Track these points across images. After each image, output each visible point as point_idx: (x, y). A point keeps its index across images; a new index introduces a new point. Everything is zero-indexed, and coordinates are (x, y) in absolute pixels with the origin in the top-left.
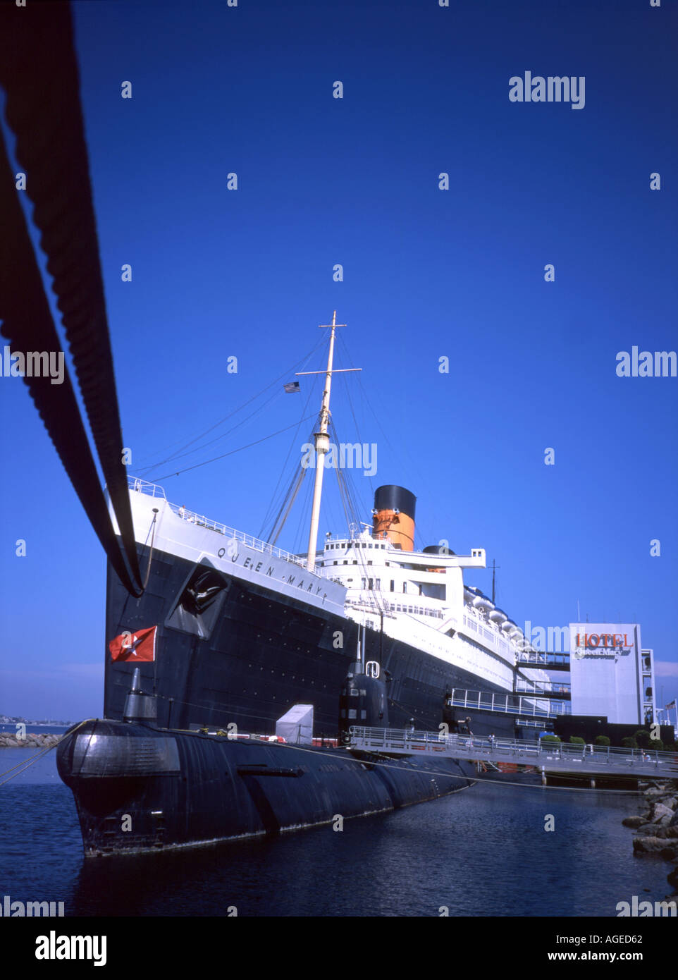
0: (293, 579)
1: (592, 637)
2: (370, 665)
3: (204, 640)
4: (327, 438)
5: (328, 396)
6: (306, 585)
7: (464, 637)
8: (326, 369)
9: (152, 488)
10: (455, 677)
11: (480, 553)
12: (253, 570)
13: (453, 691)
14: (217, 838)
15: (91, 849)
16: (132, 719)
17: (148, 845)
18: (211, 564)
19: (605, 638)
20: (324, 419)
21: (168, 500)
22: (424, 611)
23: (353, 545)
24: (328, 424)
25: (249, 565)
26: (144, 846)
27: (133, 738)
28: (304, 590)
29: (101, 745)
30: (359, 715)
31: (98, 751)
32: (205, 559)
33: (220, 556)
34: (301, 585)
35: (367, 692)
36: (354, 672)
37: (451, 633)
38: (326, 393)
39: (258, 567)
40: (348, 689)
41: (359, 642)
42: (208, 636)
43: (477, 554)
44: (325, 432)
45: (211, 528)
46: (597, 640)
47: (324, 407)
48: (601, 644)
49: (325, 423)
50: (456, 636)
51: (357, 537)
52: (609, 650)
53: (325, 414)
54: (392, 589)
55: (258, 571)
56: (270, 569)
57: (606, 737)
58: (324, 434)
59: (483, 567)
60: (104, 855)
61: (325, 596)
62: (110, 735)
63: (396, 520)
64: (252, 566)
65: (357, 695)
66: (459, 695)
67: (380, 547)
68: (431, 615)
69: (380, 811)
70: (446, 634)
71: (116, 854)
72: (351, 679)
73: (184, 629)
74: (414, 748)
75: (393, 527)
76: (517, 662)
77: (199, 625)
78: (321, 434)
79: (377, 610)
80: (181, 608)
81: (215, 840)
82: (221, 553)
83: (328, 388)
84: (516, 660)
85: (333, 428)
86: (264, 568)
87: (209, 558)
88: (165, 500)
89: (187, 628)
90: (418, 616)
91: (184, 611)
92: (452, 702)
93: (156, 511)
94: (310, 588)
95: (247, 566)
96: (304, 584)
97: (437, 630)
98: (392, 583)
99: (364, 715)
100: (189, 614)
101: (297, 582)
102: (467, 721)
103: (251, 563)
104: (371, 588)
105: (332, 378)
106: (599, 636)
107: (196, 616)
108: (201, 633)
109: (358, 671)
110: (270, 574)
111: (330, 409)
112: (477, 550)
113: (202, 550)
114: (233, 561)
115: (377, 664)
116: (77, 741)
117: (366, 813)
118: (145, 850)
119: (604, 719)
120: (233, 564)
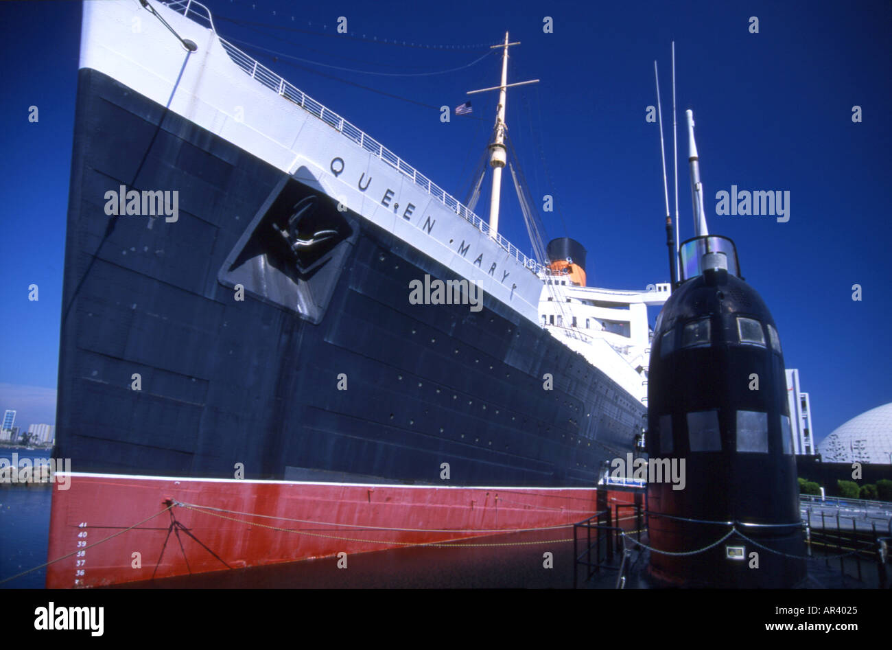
0: (468, 248)
3: (309, 322)
4: (502, 148)
6: (486, 263)
8: (499, 83)
12: (399, 215)
18: (316, 181)
20: (499, 133)
24: (505, 133)
25: (392, 204)
28: (483, 271)
32: (303, 169)
33: (336, 173)
34: (479, 260)
38: (500, 106)
39: (407, 211)
42: (317, 315)
44: (501, 143)
47: (499, 120)
49: (501, 136)
53: (500, 128)
54: (574, 325)
55: (408, 218)
56: (429, 220)
58: (500, 145)
61: (514, 287)
63: (569, 269)
64: (396, 207)
67: (560, 283)
73: (267, 296)
77: (301, 296)
78: (496, 145)
80: (260, 258)
82: (337, 166)
83: (502, 102)
86: (418, 216)
87: (310, 169)
89: (277, 298)
91: (271, 268)
94: (493, 269)
95: (387, 205)
96: (482, 261)
100: (281, 274)
101: (472, 254)
103: (394, 199)
107: (297, 282)
108: (303, 309)
110: (430, 230)
113: (298, 151)
114: (361, 188)
120: (362, 193)
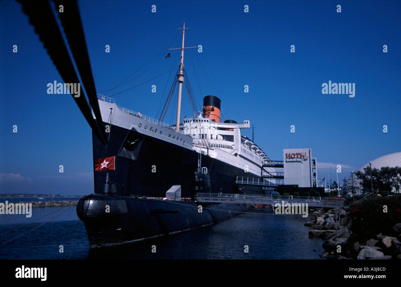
0: (170, 135)
1: (293, 154)
2: (203, 169)
3: (134, 161)
4: (182, 76)
5: (182, 58)
6: (176, 138)
7: (241, 156)
8: (182, 47)
9: (109, 99)
10: (238, 172)
11: (247, 122)
12: (154, 132)
13: (237, 177)
14: (144, 238)
15: (93, 245)
16: (107, 193)
17: (116, 242)
18: (136, 130)
19: (297, 154)
20: (181, 68)
21: (116, 104)
22: (225, 146)
23: (195, 121)
24: (183, 70)
25: (152, 130)
26: (114, 242)
27: (108, 201)
28: (175, 140)
29: (95, 204)
30: (199, 188)
31: (94, 206)
32: (133, 128)
33: (140, 127)
34: (174, 137)
35: (202, 179)
36: (197, 171)
37: (236, 155)
38: (182, 57)
39: (156, 131)
40: (195, 178)
41: (199, 160)
42: (136, 159)
43: (246, 123)
44: (182, 74)
45: (135, 115)
46: (294, 155)
47: (181, 63)
48: (296, 156)
49: (182, 70)
50: (238, 156)
51: (197, 117)
52: (299, 159)
53: (182, 66)
54: (212, 138)
55: (156, 132)
56: (161, 131)
57: (297, 192)
58: (182, 75)
59: (249, 128)
60: (98, 247)
61: (184, 142)
62: (98, 200)
63: (213, 110)
64: (153, 130)
65: (199, 180)
66: (240, 179)
67: (206, 121)
68: (228, 148)
69: (209, 225)
70: (234, 155)
71: (103, 246)
72: (196, 174)
73: (126, 157)
74: (222, 200)
75: (211, 113)
76: (263, 165)
77: (132, 155)
78: (180, 75)
79: (205, 147)
80: (124, 148)
81: (143, 239)
82: (140, 125)
83: (183, 55)
84: (262, 164)
85: (185, 72)
86: (158, 131)
87: (135, 128)
88: (115, 104)
89: (128, 157)
90: (222, 149)
91: (126, 150)
92: (237, 182)
93: (111, 109)
94: (178, 139)
95: (151, 131)
96: (175, 137)
97: (230, 154)
98: (212, 136)
99: (201, 188)
100: (128, 151)
101: (172, 136)
102: (243, 189)
103: (152, 129)
104: (203, 138)
105: (184, 51)
106: (295, 153)
107: (131, 152)
108: (133, 158)
109: (199, 171)
110: (161, 133)
111: (183, 64)
112: (246, 121)
113: (132, 124)
114: (145, 129)
115: (206, 168)
116: (85, 203)
117: (203, 226)
118: (115, 244)
119: (297, 186)
120: (145, 130)
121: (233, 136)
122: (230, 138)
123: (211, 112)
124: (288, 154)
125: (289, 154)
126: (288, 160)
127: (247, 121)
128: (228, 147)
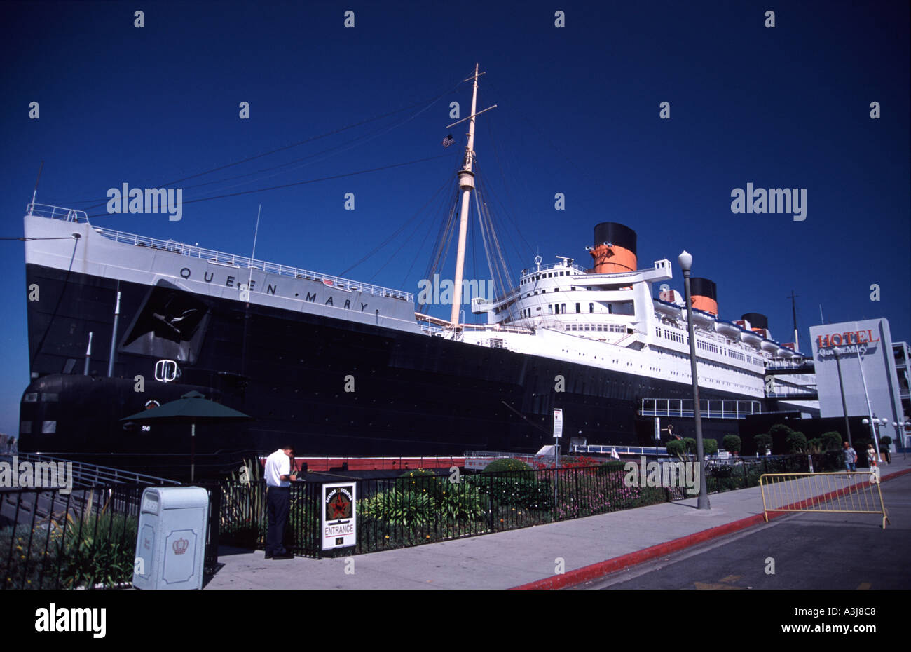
0: (314, 297)
1: (834, 338)
6: (338, 302)
11: (663, 264)
13: (643, 400)
19: (846, 337)
20: (468, 159)
23: (541, 276)
24: (473, 163)
25: (234, 285)
32: (163, 282)
37: (637, 346)
39: (250, 285)
43: (660, 265)
46: (839, 340)
48: (844, 342)
50: (646, 348)
52: (853, 347)
53: (468, 155)
54: (578, 311)
55: (252, 289)
56: (270, 287)
58: (466, 172)
59: (669, 277)
61: (377, 312)
63: (610, 253)
64: (239, 285)
66: (649, 405)
67: (565, 274)
75: (607, 260)
76: (766, 370)
82: (185, 273)
83: (472, 131)
84: (764, 368)
86: (261, 286)
94: (347, 304)
97: (614, 344)
98: (578, 306)
104: (557, 312)
106: (842, 335)
110: (273, 292)
112: (660, 262)
113: (156, 271)
121: (632, 301)
122: (625, 307)
123: (607, 258)
124: (822, 339)
125: (826, 339)
126: (823, 353)
127: (662, 261)
128: (621, 329)
